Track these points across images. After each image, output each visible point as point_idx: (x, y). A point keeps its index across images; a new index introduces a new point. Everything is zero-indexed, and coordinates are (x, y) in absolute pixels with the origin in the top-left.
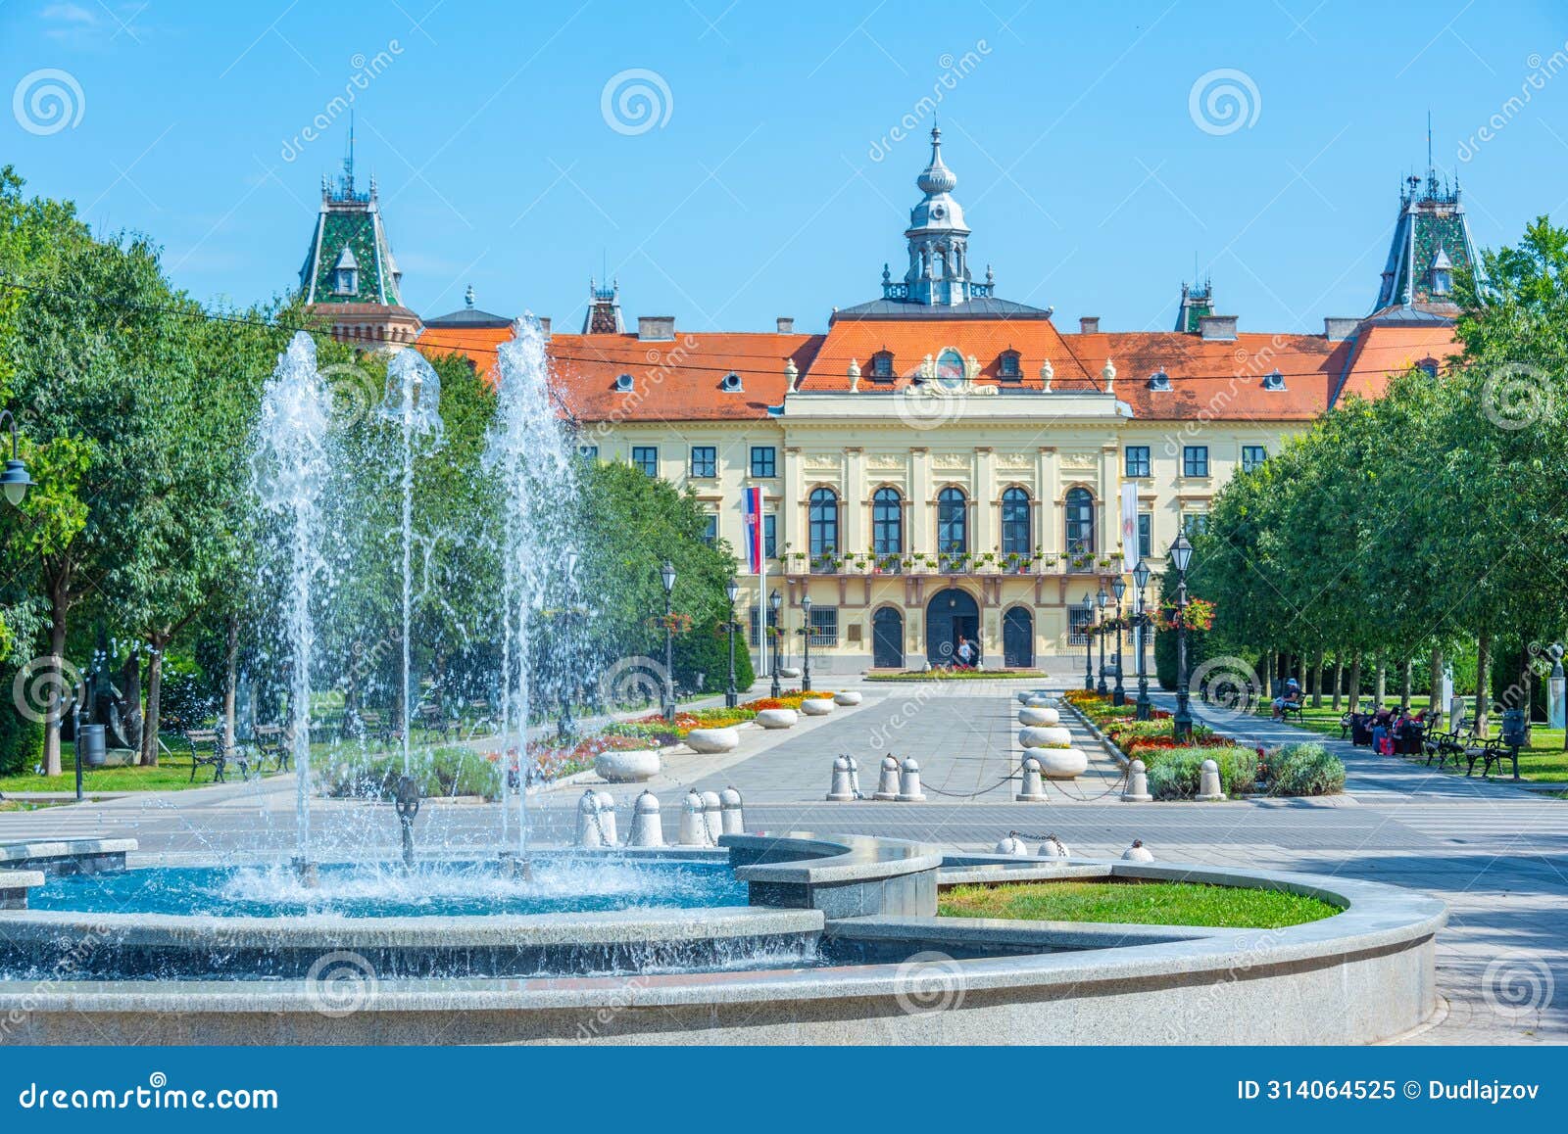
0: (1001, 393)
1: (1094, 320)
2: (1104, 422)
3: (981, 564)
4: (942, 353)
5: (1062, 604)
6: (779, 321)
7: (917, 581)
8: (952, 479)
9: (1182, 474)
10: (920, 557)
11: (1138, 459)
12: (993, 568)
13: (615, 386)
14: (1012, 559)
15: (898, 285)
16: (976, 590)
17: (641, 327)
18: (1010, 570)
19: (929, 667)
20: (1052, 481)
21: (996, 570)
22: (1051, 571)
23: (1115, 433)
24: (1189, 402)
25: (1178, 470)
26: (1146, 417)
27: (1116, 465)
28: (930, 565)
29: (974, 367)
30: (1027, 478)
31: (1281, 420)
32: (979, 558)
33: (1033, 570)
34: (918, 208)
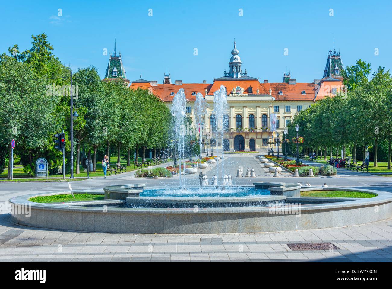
0: (248, 95)
1: (267, 80)
2: (269, 101)
3: (245, 130)
4: (237, 87)
5: (261, 138)
6: (203, 81)
7: (232, 133)
8: (239, 113)
9: (285, 111)
10: (232, 129)
11: (276, 108)
12: (247, 131)
13: (171, 95)
14: (251, 129)
15: (227, 74)
16: (244, 135)
17: (176, 83)
18: (251, 131)
19: (235, 151)
20: (259, 113)
21: (248, 131)
22: (259, 131)
23: (272, 103)
24: (286, 97)
25: (284, 111)
26: (278, 100)
27: (272, 110)
28: (235, 130)
29: (243, 90)
30: (254, 113)
31: (305, 100)
32: (244, 129)
33: (255, 131)
34: (231, 58)
